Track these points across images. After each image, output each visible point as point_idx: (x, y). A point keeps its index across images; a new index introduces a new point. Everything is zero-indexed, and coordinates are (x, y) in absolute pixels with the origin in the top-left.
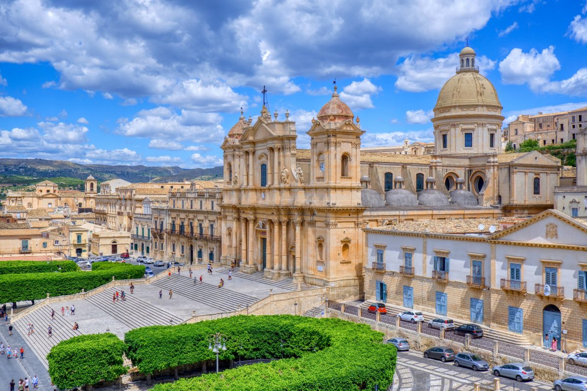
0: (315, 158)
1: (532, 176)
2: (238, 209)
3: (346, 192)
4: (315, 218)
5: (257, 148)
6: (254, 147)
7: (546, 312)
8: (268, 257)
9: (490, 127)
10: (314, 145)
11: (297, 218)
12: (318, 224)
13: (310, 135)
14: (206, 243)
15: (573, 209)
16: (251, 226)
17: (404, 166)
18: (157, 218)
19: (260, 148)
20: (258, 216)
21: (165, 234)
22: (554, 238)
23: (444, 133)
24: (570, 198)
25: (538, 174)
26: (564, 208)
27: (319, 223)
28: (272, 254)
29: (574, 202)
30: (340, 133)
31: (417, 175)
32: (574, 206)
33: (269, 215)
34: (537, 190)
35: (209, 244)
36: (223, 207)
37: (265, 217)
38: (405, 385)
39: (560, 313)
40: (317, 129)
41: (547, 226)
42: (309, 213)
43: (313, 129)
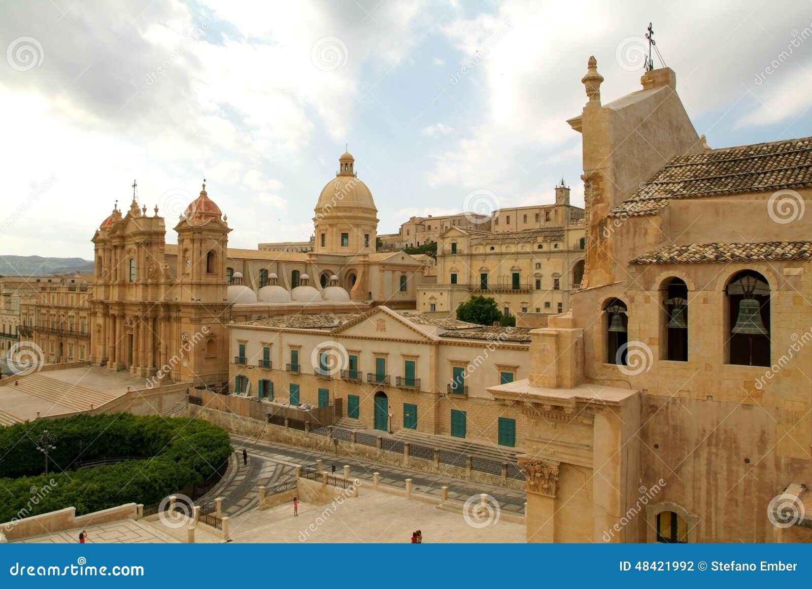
0: (181, 254)
1: (398, 274)
2: (106, 306)
3: (211, 289)
4: (181, 314)
5: (126, 243)
6: (124, 241)
7: (378, 398)
8: (134, 353)
9: (365, 228)
10: (181, 241)
11: (162, 313)
12: (183, 320)
13: (177, 231)
14: (76, 340)
15: (432, 304)
16: (118, 321)
17: (278, 263)
18: (26, 314)
19: (129, 243)
20: (127, 312)
21: (34, 332)
22: (383, 332)
23: (323, 232)
24: (429, 294)
25: (405, 272)
26: (424, 304)
27: (185, 319)
28: (137, 350)
29: (432, 298)
30: (205, 230)
31: (293, 272)
32: (433, 302)
33: (136, 311)
34: (403, 288)
35: (79, 341)
36: (92, 302)
37: (132, 313)
38: (241, 473)
39: (387, 397)
40: (184, 226)
41: (378, 321)
42: (175, 309)
43: (180, 224)
